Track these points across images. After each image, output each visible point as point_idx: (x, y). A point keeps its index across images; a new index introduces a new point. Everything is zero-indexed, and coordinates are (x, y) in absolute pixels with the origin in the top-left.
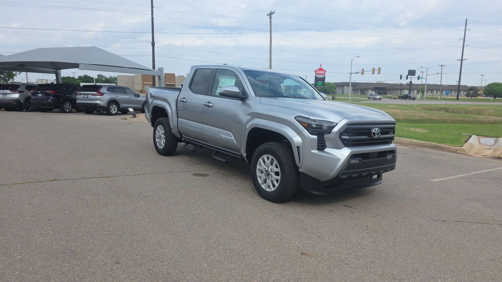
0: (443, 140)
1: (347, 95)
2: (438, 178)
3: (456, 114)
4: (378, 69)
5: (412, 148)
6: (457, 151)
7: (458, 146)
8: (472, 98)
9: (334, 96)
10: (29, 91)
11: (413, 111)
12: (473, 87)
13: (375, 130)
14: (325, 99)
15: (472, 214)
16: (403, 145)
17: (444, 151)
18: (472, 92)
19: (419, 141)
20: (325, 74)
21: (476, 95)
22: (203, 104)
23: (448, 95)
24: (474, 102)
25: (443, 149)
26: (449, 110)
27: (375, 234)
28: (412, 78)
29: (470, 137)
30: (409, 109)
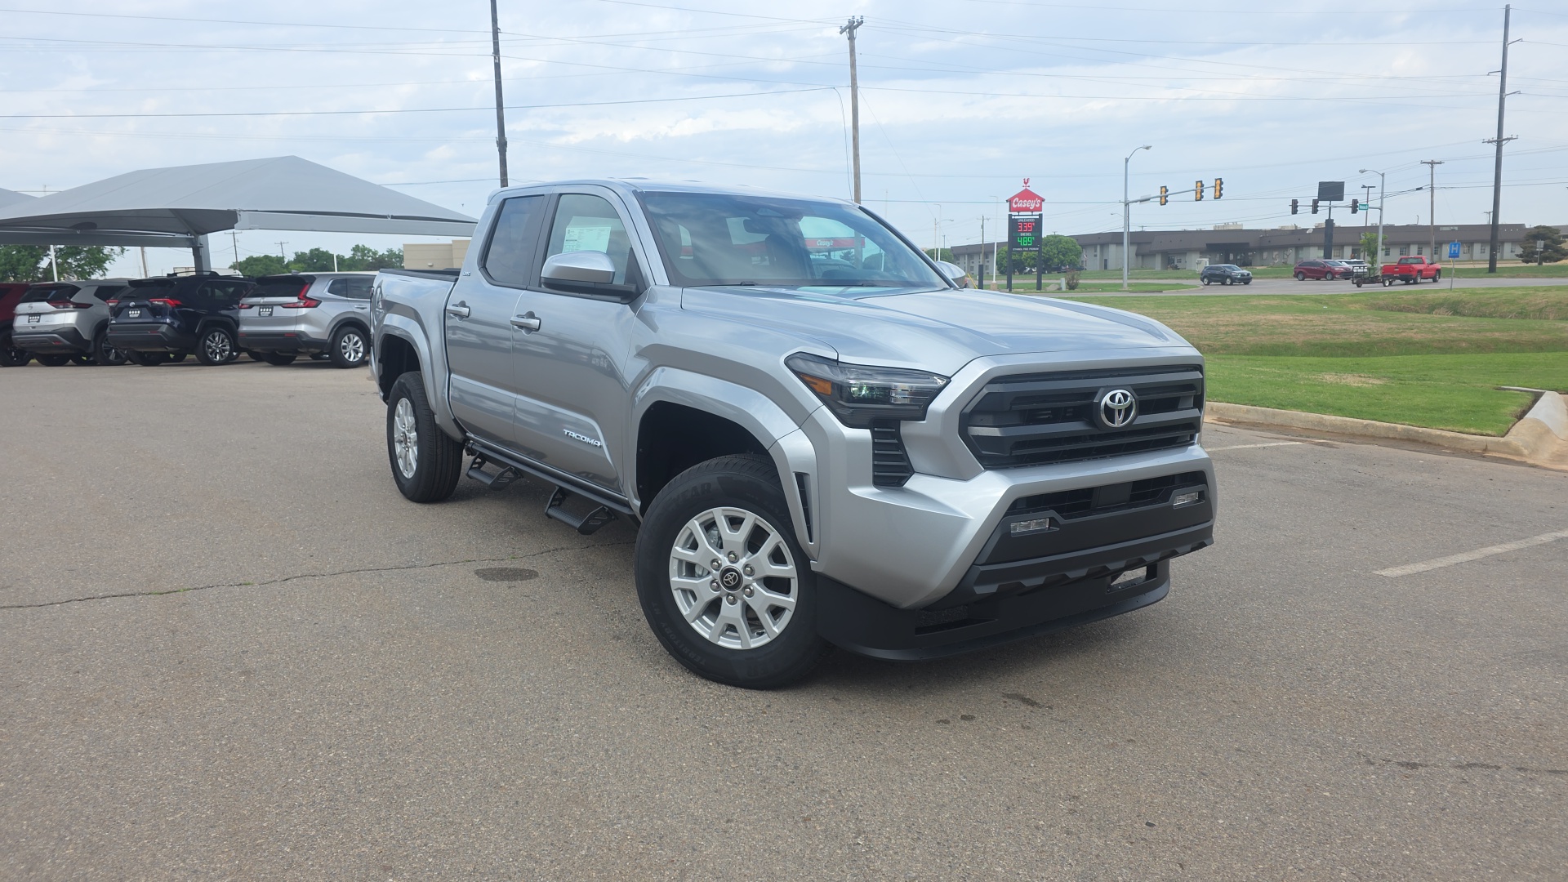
0: (1435, 414)
1: (1118, 272)
2: (1407, 562)
3: (1486, 319)
4: (1214, 185)
5: (1321, 444)
6: (1486, 450)
7: (1490, 432)
8: (1544, 264)
9: (1073, 278)
10: (105, 300)
11: (1337, 316)
12: (1544, 227)
13: (1114, 397)
14: (951, 285)
15: (1533, 729)
16: (1289, 437)
17: (1440, 454)
18: (1540, 244)
19: (1348, 419)
20: (1040, 209)
21: (1556, 256)
22: (513, 323)
23: (1458, 257)
24: (1552, 277)
25: (1435, 445)
26: (1464, 307)
27: (1100, 838)
28: (1332, 209)
29: (1537, 397)
30: (1325, 311)
